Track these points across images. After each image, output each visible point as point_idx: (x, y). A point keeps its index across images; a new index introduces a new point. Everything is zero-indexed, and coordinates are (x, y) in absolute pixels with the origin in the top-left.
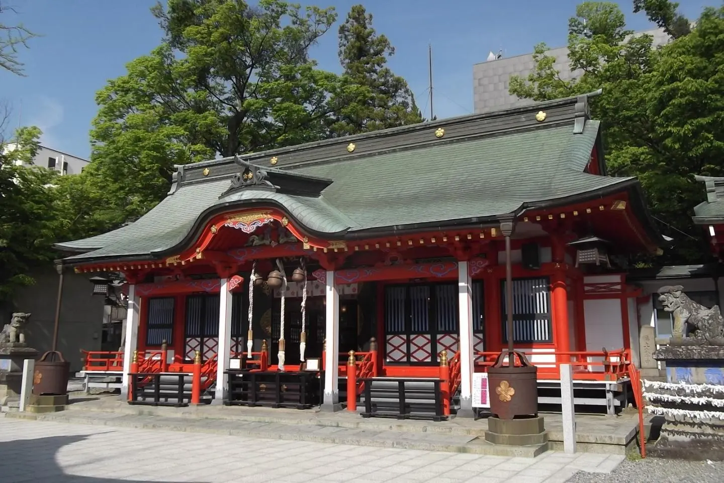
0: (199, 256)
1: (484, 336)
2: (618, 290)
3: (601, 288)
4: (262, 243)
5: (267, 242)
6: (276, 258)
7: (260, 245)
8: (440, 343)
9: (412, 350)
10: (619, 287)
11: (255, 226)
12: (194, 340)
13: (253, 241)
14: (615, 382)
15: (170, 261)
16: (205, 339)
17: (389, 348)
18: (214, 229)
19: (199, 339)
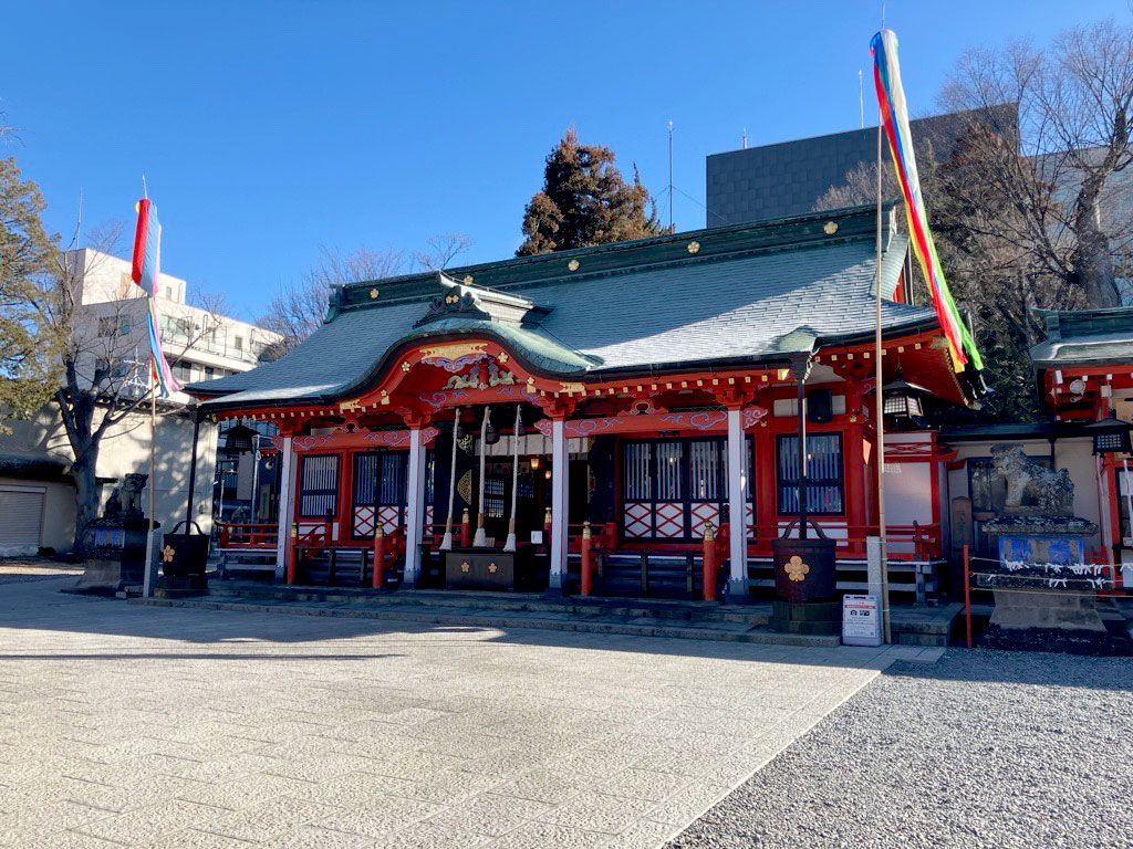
0: (386, 401)
1: (754, 506)
2: (928, 452)
3: (904, 449)
4: (466, 385)
5: (474, 384)
6: (486, 405)
7: (464, 388)
8: (696, 515)
9: (658, 523)
10: (928, 448)
11: (463, 364)
12: (365, 510)
13: (454, 383)
14: (928, 563)
15: (344, 406)
16: (381, 509)
17: (628, 520)
18: (406, 367)
19: (373, 509)
